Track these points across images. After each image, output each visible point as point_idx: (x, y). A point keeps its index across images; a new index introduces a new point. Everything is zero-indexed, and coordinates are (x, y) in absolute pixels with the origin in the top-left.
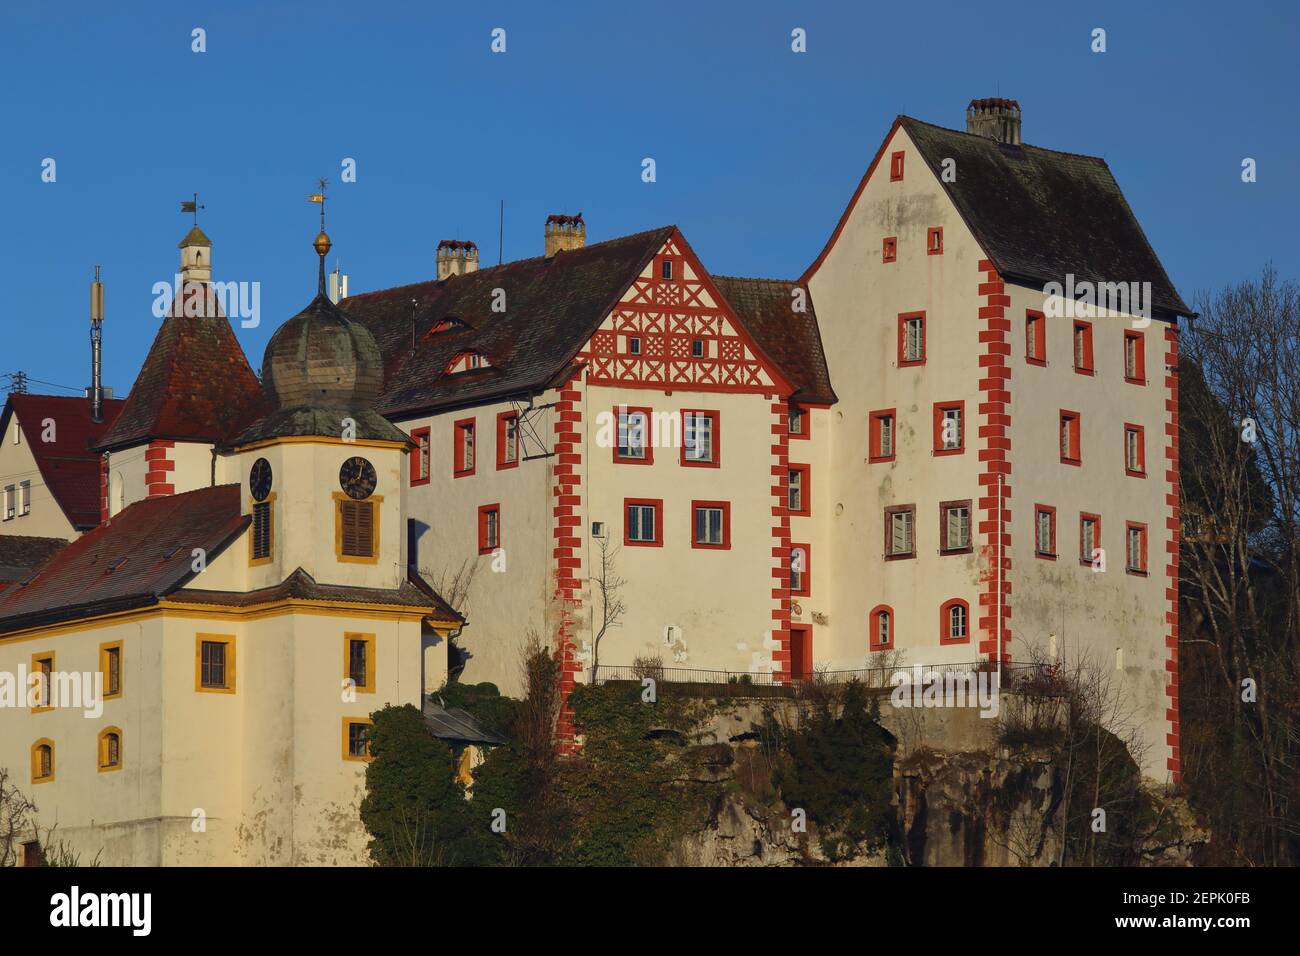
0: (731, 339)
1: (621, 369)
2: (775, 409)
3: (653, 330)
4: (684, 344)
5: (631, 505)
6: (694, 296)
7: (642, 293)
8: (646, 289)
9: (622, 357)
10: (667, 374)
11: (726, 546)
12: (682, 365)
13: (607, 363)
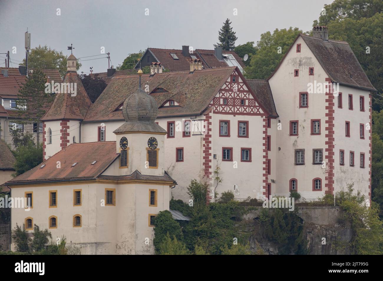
0: (252, 99)
1: (221, 109)
2: (264, 120)
3: (230, 97)
4: (239, 101)
5: (224, 149)
6: (242, 87)
7: (227, 86)
8: (228, 85)
9: (221, 105)
10: (234, 110)
11: (250, 161)
12: (238, 107)
13: (218, 107)
